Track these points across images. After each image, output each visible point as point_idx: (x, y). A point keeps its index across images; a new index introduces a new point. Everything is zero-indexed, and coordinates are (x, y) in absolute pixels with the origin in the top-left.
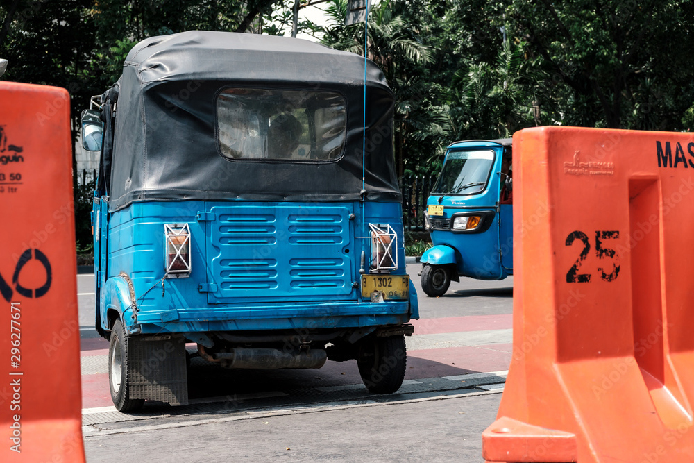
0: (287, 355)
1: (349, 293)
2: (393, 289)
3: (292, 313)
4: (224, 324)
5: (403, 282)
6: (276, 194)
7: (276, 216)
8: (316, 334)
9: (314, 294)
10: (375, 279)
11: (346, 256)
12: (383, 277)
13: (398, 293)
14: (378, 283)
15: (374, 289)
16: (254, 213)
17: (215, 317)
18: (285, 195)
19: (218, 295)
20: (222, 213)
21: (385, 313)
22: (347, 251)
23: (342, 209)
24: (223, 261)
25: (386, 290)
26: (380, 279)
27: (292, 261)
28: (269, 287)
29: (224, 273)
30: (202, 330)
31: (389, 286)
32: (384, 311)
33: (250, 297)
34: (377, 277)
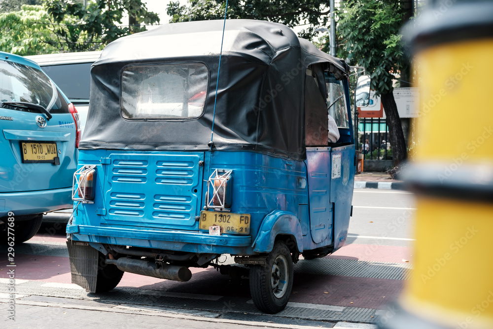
0: (151, 267)
1: (192, 225)
2: (230, 225)
3: (144, 236)
4: (108, 239)
5: (241, 220)
6: (150, 145)
7: (149, 161)
8: (172, 255)
9: (167, 223)
10: (216, 215)
11: (194, 195)
12: (223, 214)
13: (234, 229)
14: (218, 218)
15: (214, 222)
16: (135, 159)
17: (98, 233)
18: (156, 146)
19: (107, 218)
20: (115, 158)
21: (215, 244)
22: (196, 191)
23: (195, 157)
24: (112, 194)
25: (225, 225)
26: (221, 216)
27: (156, 196)
28: (138, 215)
29: (112, 202)
30: (96, 242)
31: (228, 222)
32: (214, 243)
33: (125, 221)
34: (218, 214)
